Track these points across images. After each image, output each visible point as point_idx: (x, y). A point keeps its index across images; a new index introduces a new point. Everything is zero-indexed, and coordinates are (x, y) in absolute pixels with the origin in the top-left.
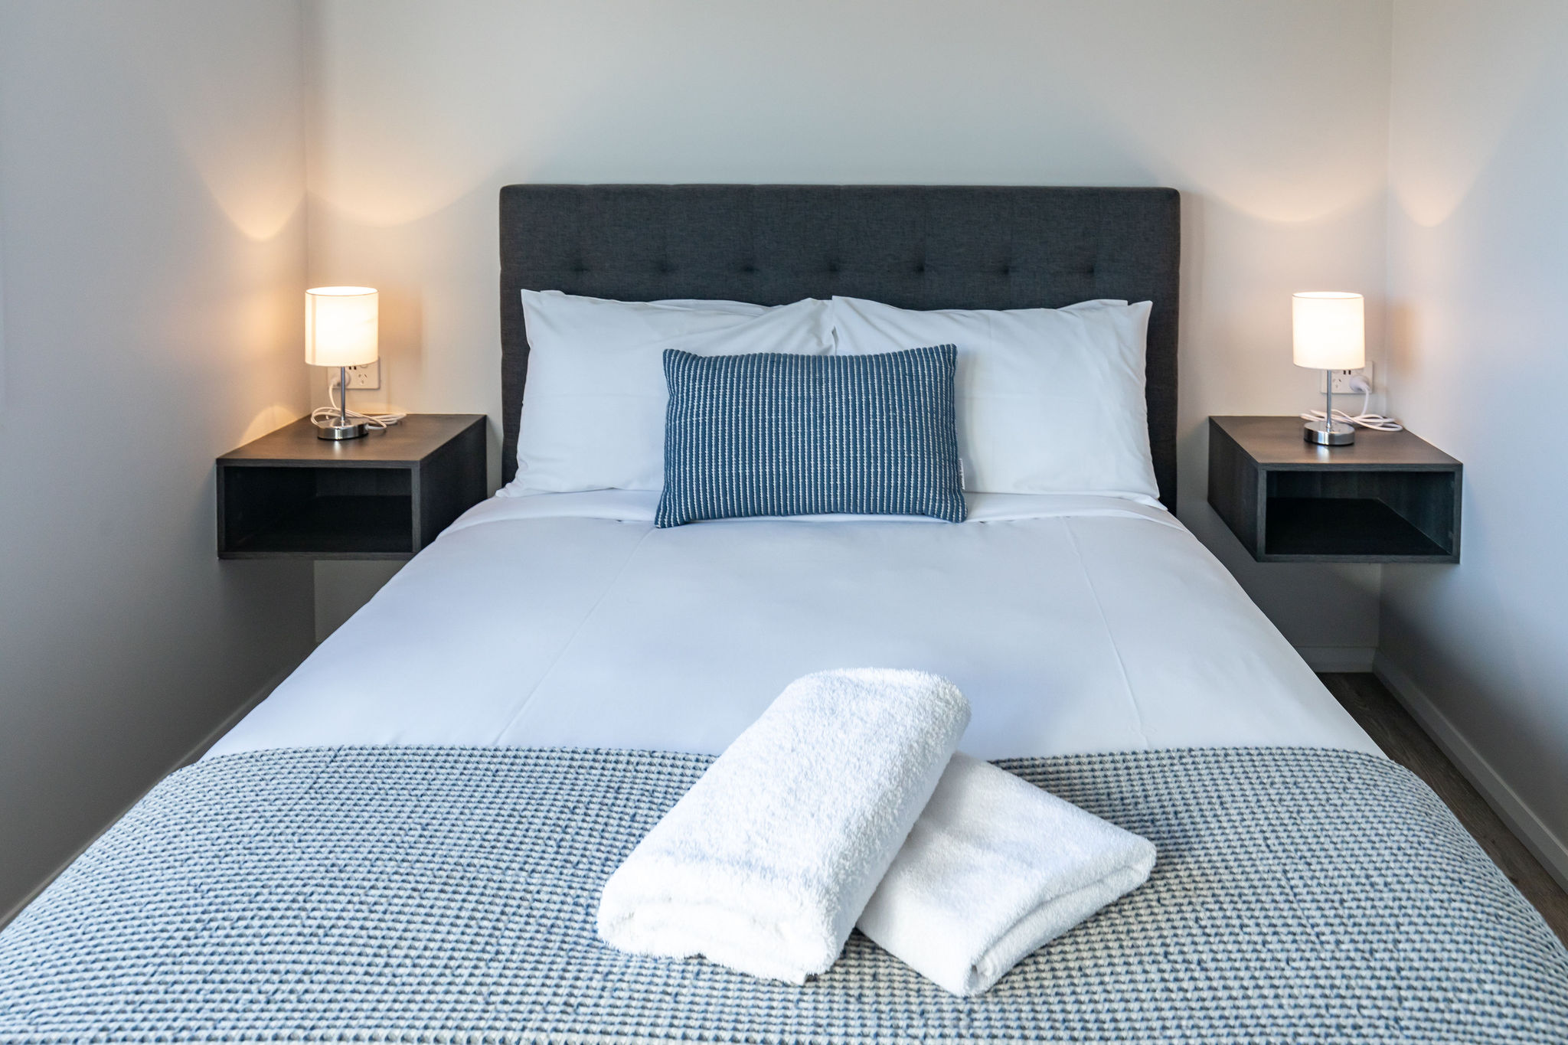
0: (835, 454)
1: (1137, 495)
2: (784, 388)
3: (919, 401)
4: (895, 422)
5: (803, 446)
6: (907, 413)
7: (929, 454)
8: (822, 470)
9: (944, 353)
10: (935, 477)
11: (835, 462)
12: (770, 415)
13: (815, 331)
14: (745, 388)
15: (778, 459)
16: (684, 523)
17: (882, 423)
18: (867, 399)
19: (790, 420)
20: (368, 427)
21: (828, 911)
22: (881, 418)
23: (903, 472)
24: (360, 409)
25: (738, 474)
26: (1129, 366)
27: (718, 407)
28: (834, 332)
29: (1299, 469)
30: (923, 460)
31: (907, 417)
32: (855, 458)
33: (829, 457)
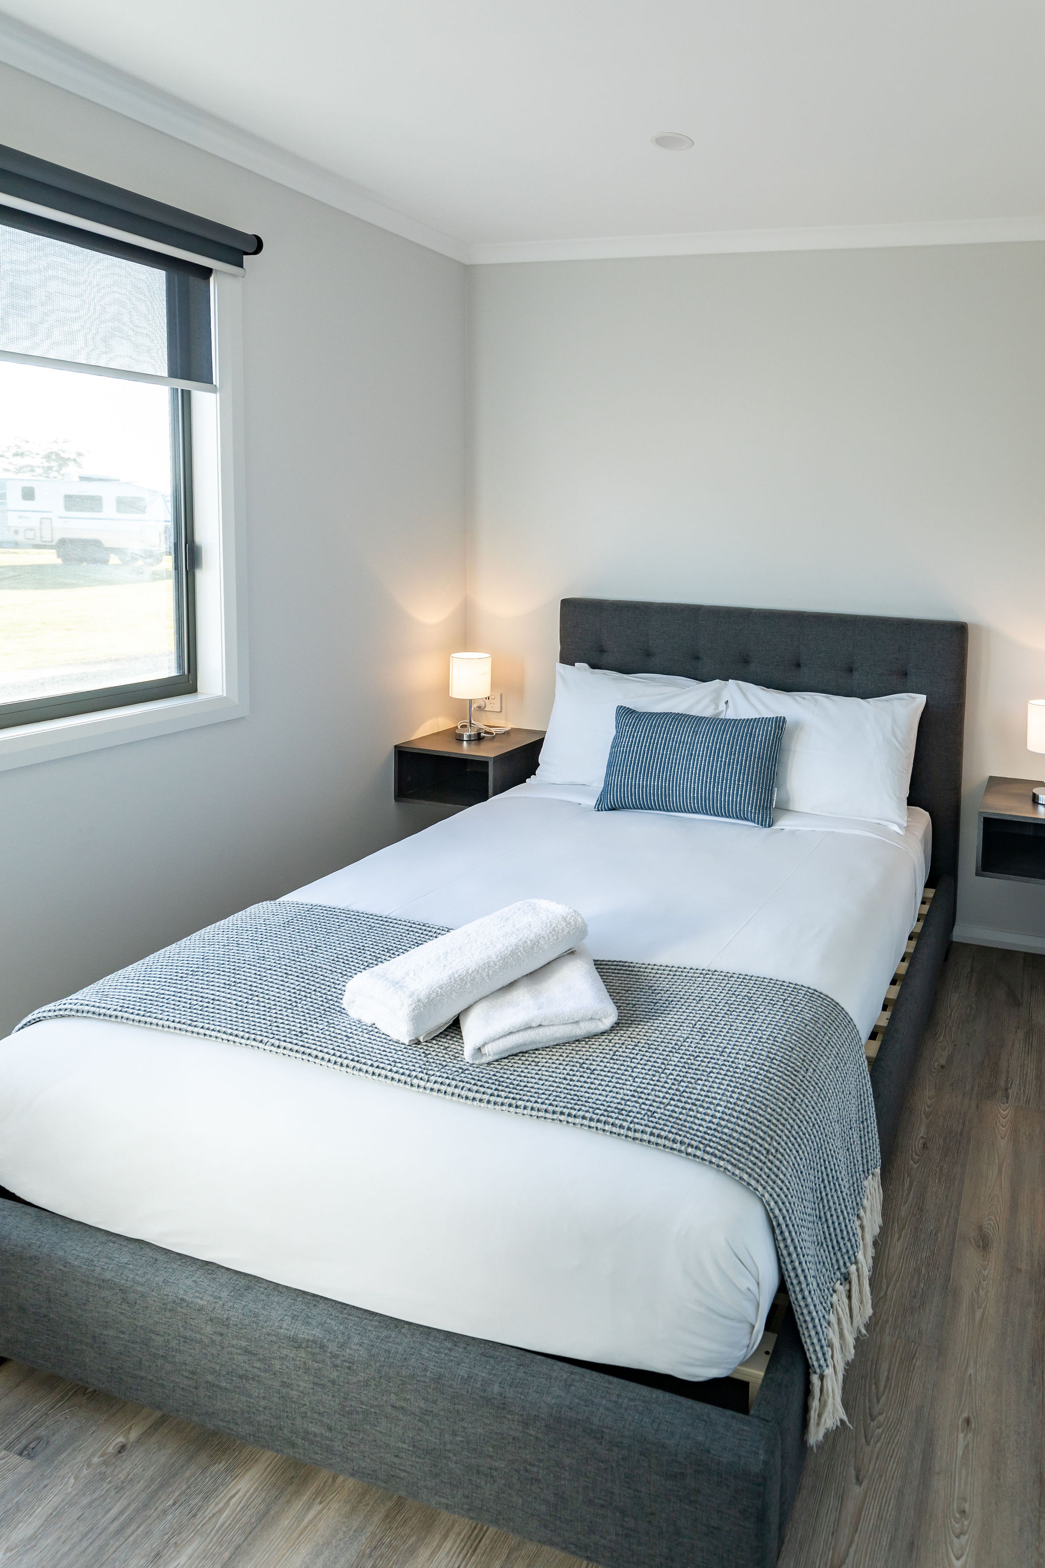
0: (695, 778)
1: (888, 823)
2: (675, 735)
3: (752, 750)
4: (734, 762)
5: (678, 771)
6: (742, 757)
7: (751, 784)
8: (687, 787)
9: (776, 722)
10: (753, 799)
11: (695, 783)
12: (663, 751)
13: (716, 701)
14: (653, 733)
15: (662, 778)
16: (610, 810)
17: (725, 762)
18: (720, 746)
19: (674, 755)
20: (483, 734)
21: (414, 1010)
22: (726, 759)
23: (733, 793)
24: (481, 723)
25: (639, 784)
26: (897, 740)
27: (635, 743)
28: (727, 702)
29: (1005, 818)
30: (747, 787)
31: (742, 760)
32: (706, 782)
33: (691, 780)
